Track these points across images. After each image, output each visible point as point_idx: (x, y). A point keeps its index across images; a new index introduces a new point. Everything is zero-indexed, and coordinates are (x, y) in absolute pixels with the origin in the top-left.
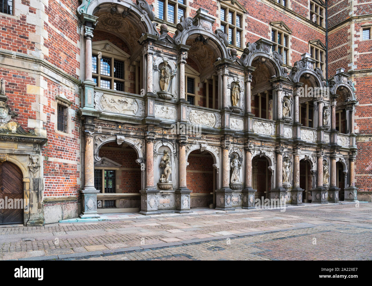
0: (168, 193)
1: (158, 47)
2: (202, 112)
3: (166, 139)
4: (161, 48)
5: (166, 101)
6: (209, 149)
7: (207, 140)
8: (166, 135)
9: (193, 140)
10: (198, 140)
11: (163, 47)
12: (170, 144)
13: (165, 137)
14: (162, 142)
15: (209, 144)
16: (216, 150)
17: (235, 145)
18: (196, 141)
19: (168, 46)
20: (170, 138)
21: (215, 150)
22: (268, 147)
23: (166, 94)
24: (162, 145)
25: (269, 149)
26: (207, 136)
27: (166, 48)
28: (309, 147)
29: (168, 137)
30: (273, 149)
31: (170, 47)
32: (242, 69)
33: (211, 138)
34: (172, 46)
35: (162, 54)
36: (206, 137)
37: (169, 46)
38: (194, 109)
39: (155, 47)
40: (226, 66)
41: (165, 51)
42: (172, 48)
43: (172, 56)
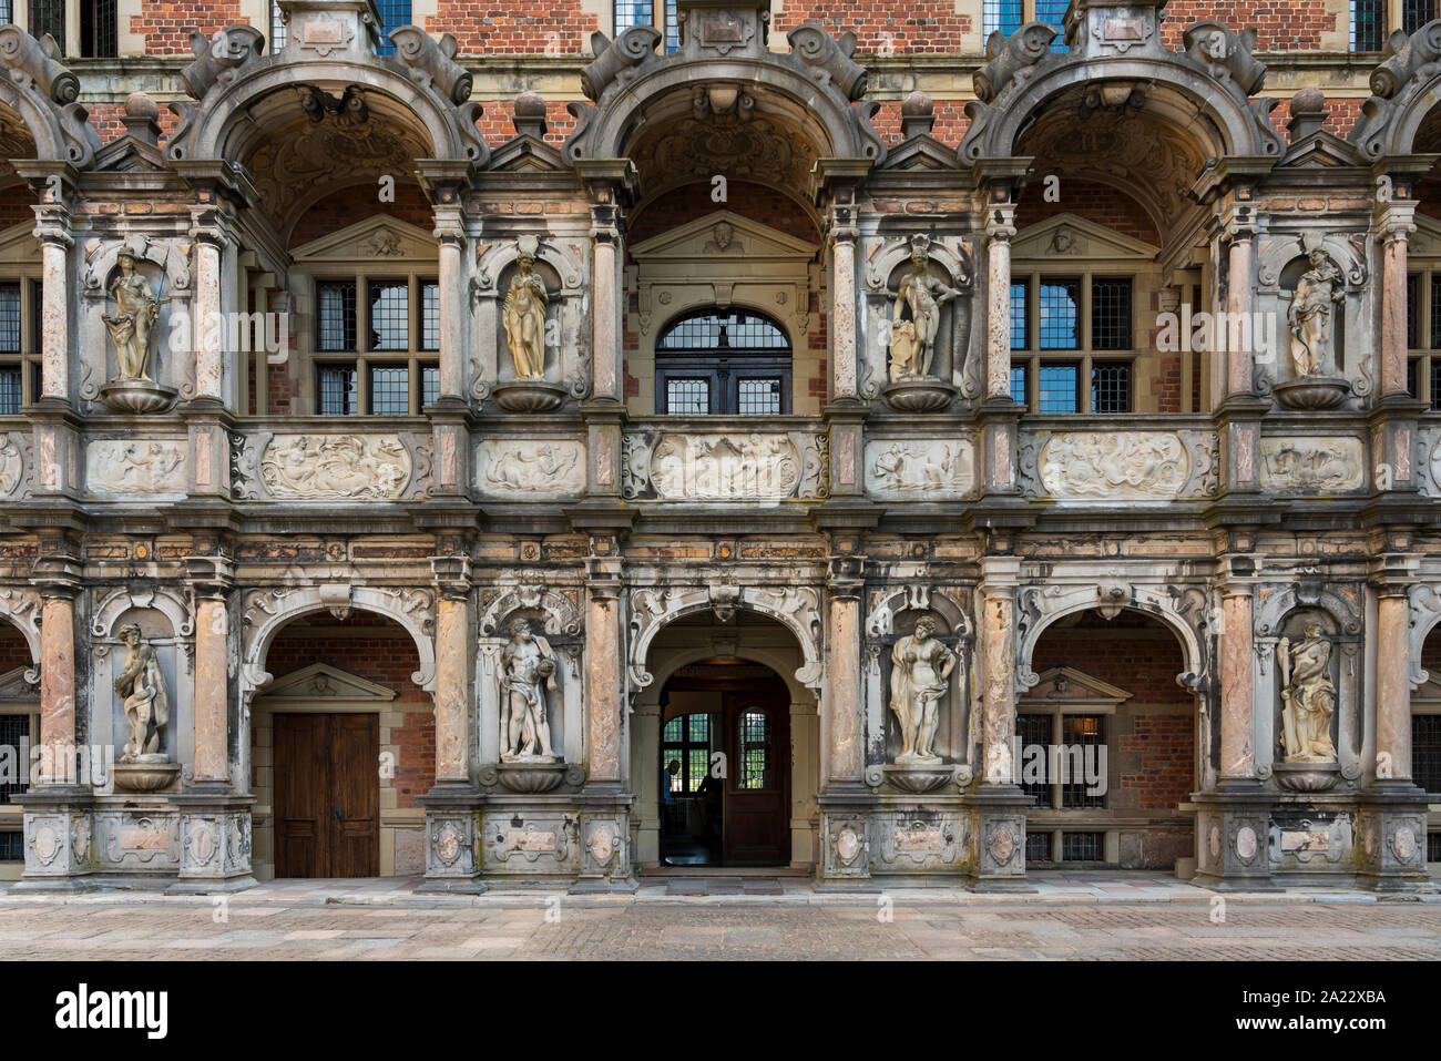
0: (158, 805)
1: (106, 199)
2: (329, 437)
3: (145, 578)
4: (119, 201)
5: (140, 419)
6: (374, 603)
7: (354, 566)
8: (143, 562)
9: (281, 570)
10: (308, 570)
11: (123, 195)
12: (167, 601)
13: (141, 572)
14: (131, 592)
15: (373, 583)
16: (418, 607)
17: (529, 573)
18: (299, 572)
19: (141, 186)
20: (164, 573)
21: (409, 606)
22: (766, 567)
23: (125, 390)
24: (129, 606)
25: (772, 574)
26: (362, 545)
27: (140, 195)
28: (1143, 536)
29: (153, 571)
30: (806, 572)
31: (151, 186)
32: (564, 186)
33: (383, 551)
34: (157, 181)
35: (119, 227)
36: (358, 552)
37: (145, 181)
38: (288, 430)
39: (93, 204)
40: (448, 197)
41: (138, 208)
42: (160, 186)
43: (171, 221)
